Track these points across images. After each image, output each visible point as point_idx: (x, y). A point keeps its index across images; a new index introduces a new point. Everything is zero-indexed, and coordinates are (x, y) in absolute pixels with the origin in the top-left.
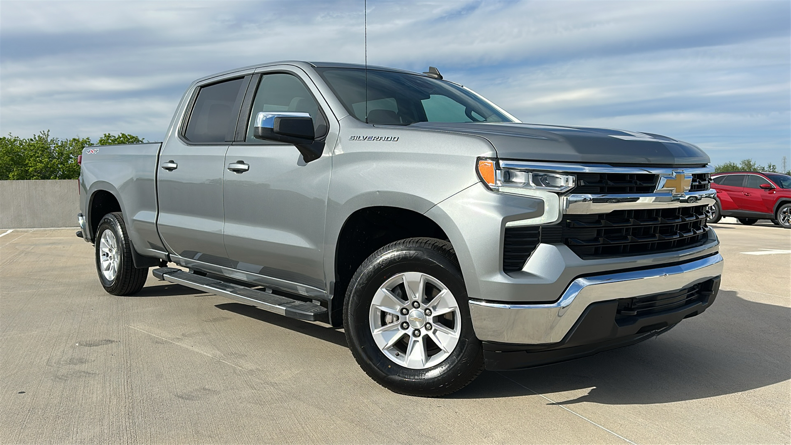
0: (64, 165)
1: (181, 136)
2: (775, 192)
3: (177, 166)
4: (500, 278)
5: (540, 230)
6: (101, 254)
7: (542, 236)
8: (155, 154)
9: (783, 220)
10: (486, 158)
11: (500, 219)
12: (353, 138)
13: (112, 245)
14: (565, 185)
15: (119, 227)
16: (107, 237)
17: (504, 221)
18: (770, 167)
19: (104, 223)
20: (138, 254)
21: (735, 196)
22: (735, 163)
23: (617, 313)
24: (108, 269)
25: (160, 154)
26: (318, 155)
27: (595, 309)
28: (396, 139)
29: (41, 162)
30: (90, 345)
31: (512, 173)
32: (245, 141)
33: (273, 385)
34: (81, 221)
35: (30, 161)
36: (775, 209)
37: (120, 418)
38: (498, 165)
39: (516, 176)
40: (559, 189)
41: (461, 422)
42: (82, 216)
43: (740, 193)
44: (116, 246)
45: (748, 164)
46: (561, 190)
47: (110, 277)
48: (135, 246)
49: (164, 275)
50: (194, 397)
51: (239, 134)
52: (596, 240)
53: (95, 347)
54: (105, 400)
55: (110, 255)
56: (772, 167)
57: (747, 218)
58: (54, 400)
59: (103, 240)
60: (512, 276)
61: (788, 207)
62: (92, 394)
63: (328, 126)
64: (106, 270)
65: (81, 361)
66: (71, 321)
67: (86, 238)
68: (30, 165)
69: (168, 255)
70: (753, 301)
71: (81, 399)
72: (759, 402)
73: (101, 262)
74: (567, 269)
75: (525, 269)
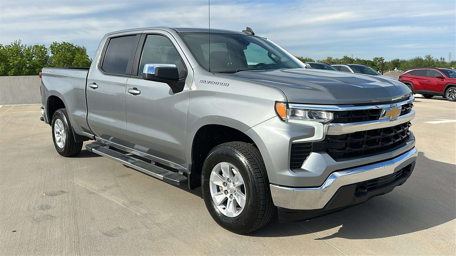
0: (30, 61)
1: (99, 68)
2: (445, 80)
3: (98, 86)
4: (289, 173)
5: (312, 144)
6: (55, 133)
7: (313, 148)
8: (85, 78)
9: (449, 96)
10: (280, 102)
11: (288, 139)
12: (202, 81)
13: (61, 128)
14: (327, 118)
15: (65, 118)
16: (58, 123)
17: (291, 140)
18: (441, 59)
19: (56, 115)
20: (76, 133)
21: (422, 82)
22: (422, 57)
23: (356, 190)
24: (60, 141)
25: (88, 78)
26: (181, 90)
27: (343, 190)
28: (227, 85)
29: (16, 60)
30: (52, 195)
31: (296, 111)
32: (137, 75)
33: (158, 225)
34: (43, 111)
35: (10, 59)
36: (444, 90)
37: (72, 250)
38: (287, 106)
39: (298, 113)
40: (324, 120)
41: (267, 253)
42: (43, 108)
43: (425, 80)
44: (64, 129)
45: (429, 57)
46: (324, 121)
47: (61, 146)
48: (75, 130)
49: (92, 149)
50: (113, 234)
51: (134, 71)
52: (344, 149)
53: (55, 197)
54: (62, 237)
55: (60, 133)
56: (442, 59)
57: (428, 94)
58: (33, 237)
59: (56, 125)
60: (295, 172)
61: (452, 89)
62: (55, 232)
63: (187, 72)
64: (58, 142)
65: (48, 207)
66: (40, 177)
67: (46, 122)
68: (10, 61)
69: (94, 137)
70: (432, 159)
71: (49, 236)
72: (437, 237)
73: (56, 137)
74: (328, 168)
75: (303, 167)
